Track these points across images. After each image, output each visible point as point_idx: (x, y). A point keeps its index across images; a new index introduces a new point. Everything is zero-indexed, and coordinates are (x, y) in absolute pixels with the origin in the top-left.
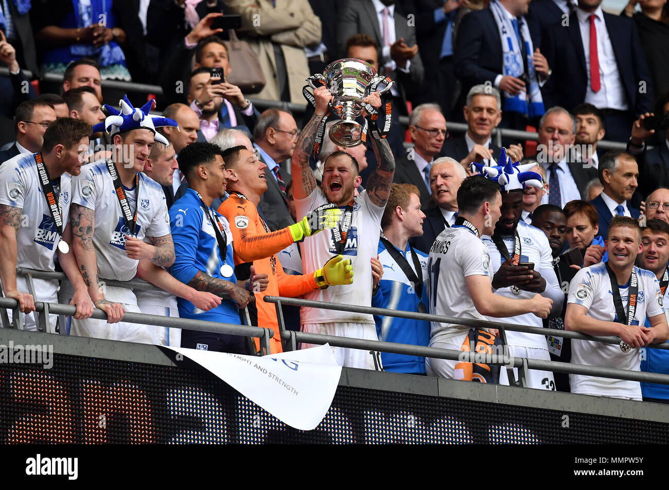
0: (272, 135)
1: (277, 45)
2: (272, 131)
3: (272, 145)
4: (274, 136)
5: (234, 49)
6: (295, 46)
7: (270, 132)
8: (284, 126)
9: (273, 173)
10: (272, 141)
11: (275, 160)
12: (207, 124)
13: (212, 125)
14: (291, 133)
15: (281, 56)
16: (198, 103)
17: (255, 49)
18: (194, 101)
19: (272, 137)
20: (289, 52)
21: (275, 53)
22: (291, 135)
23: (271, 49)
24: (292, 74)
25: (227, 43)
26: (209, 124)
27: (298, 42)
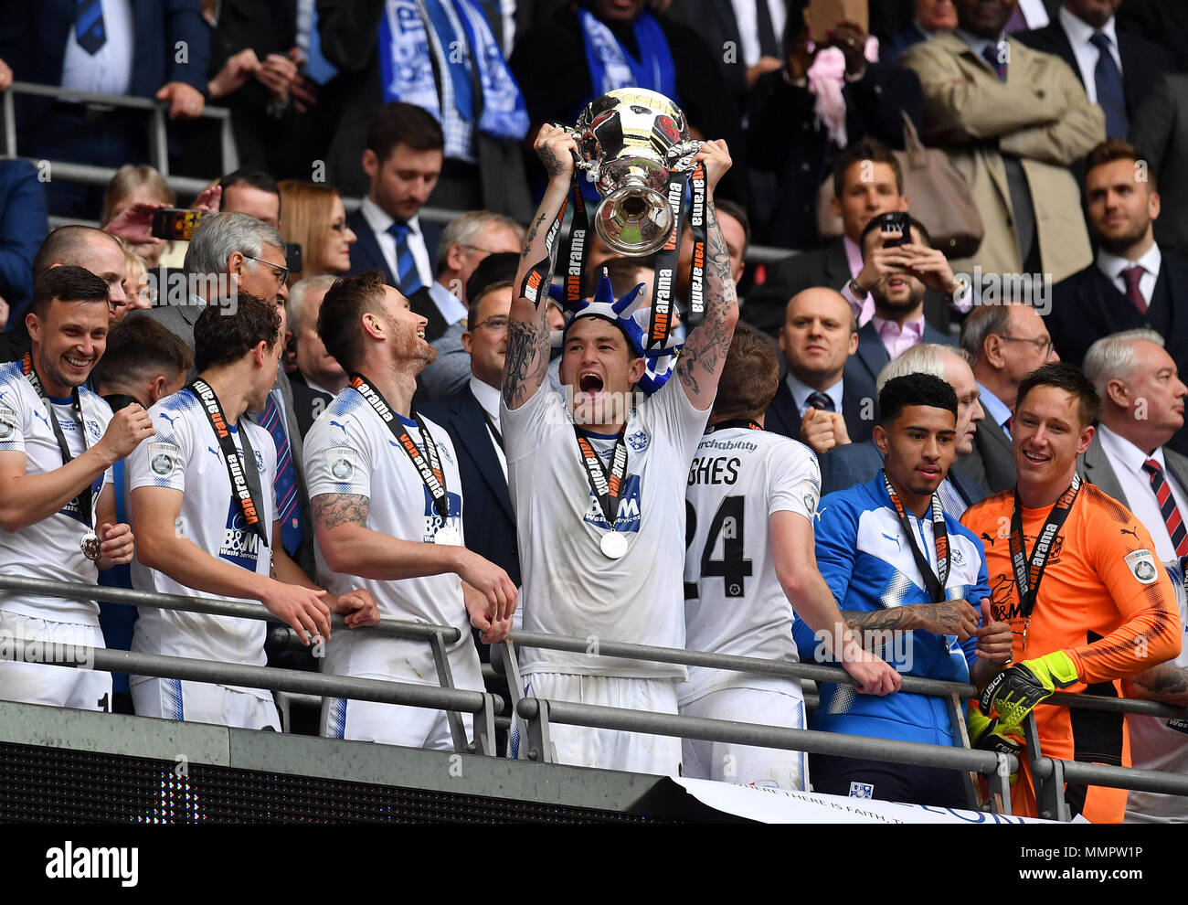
0: (996, 350)
1: (1012, 158)
2: (996, 342)
3: (997, 370)
4: (1002, 351)
5: (914, 167)
6: (1050, 161)
7: (992, 345)
8: (1021, 331)
9: (1005, 430)
10: (997, 362)
11: (1007, 403)
12: (897, 329)
13: (906, 330)
14: (1036, 342)
15: (1021, 183)
16: (856, 287)
17: (964, 166)
18: (849, 283)
19: (998, 354)
20: (1037, 174)
21: (1009, 176)
22: (1037, 347)
23: (1000, 170)
24: (1046, 218)
25: (900, 156)
26: (901, 329)
27: (1055, 151)
